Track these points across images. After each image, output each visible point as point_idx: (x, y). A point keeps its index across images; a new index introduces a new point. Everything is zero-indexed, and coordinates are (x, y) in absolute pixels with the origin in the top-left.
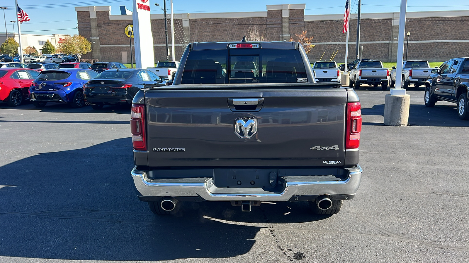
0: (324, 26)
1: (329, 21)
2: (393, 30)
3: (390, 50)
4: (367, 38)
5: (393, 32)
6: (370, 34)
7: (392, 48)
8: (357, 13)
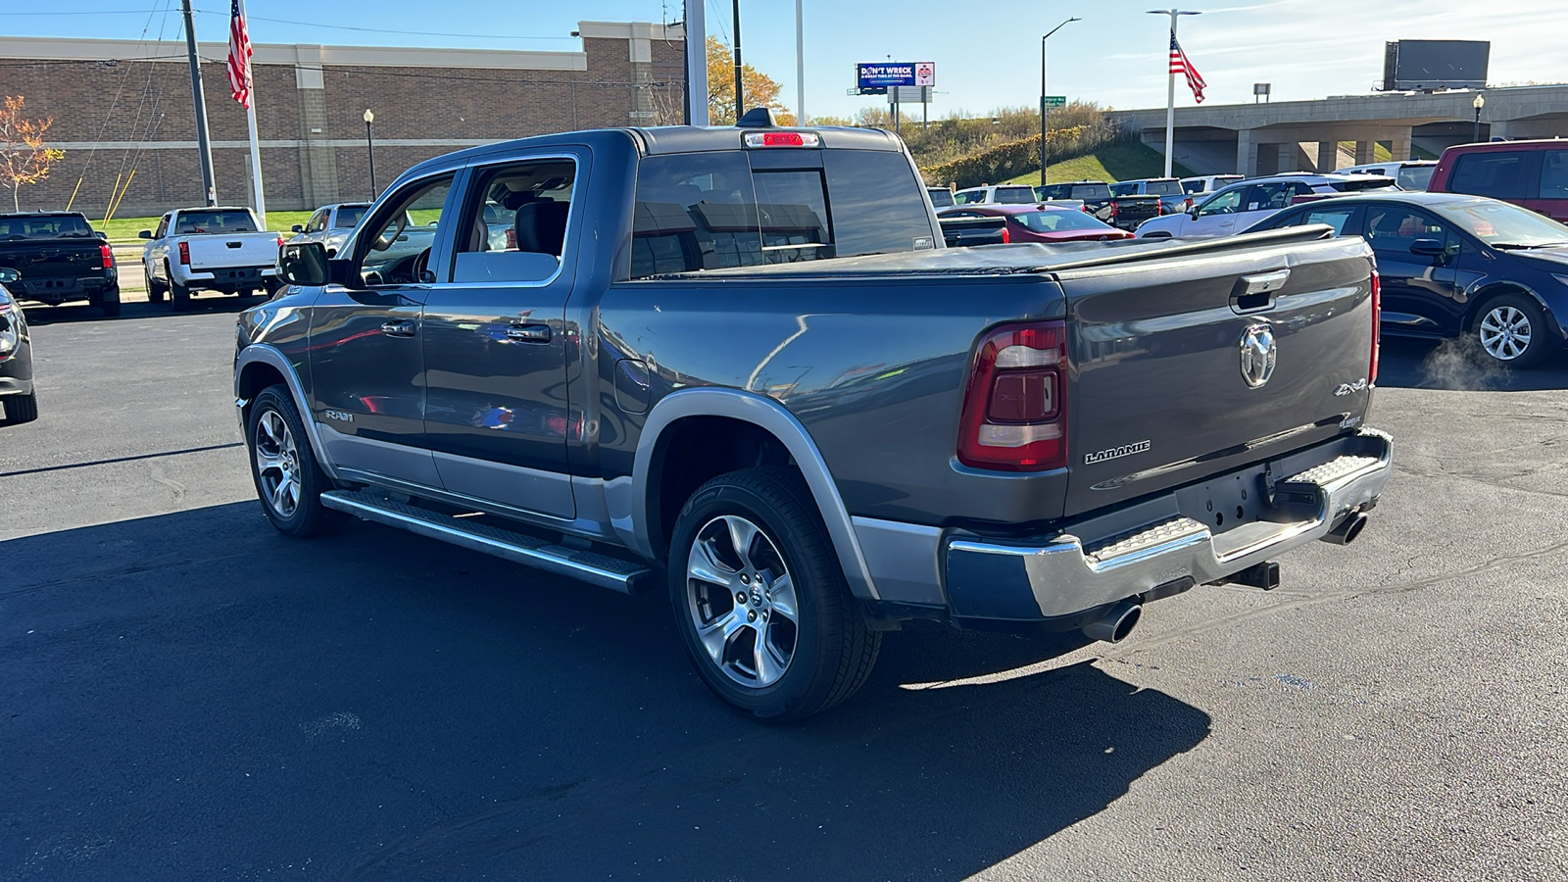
0: (44, 81)
1: (75, 62)
2: (303, 104)
3: (304, 170)
4: (217, 127)
5: (304, 108)
6: (229, 116)
7: (309, 163)
8: (184, 39)
